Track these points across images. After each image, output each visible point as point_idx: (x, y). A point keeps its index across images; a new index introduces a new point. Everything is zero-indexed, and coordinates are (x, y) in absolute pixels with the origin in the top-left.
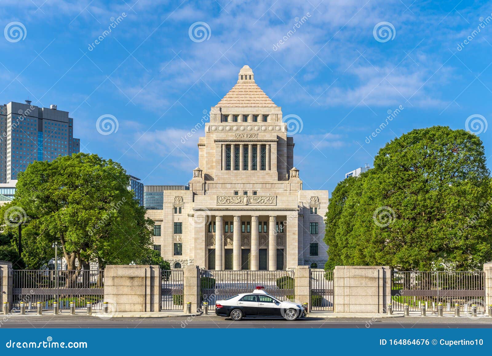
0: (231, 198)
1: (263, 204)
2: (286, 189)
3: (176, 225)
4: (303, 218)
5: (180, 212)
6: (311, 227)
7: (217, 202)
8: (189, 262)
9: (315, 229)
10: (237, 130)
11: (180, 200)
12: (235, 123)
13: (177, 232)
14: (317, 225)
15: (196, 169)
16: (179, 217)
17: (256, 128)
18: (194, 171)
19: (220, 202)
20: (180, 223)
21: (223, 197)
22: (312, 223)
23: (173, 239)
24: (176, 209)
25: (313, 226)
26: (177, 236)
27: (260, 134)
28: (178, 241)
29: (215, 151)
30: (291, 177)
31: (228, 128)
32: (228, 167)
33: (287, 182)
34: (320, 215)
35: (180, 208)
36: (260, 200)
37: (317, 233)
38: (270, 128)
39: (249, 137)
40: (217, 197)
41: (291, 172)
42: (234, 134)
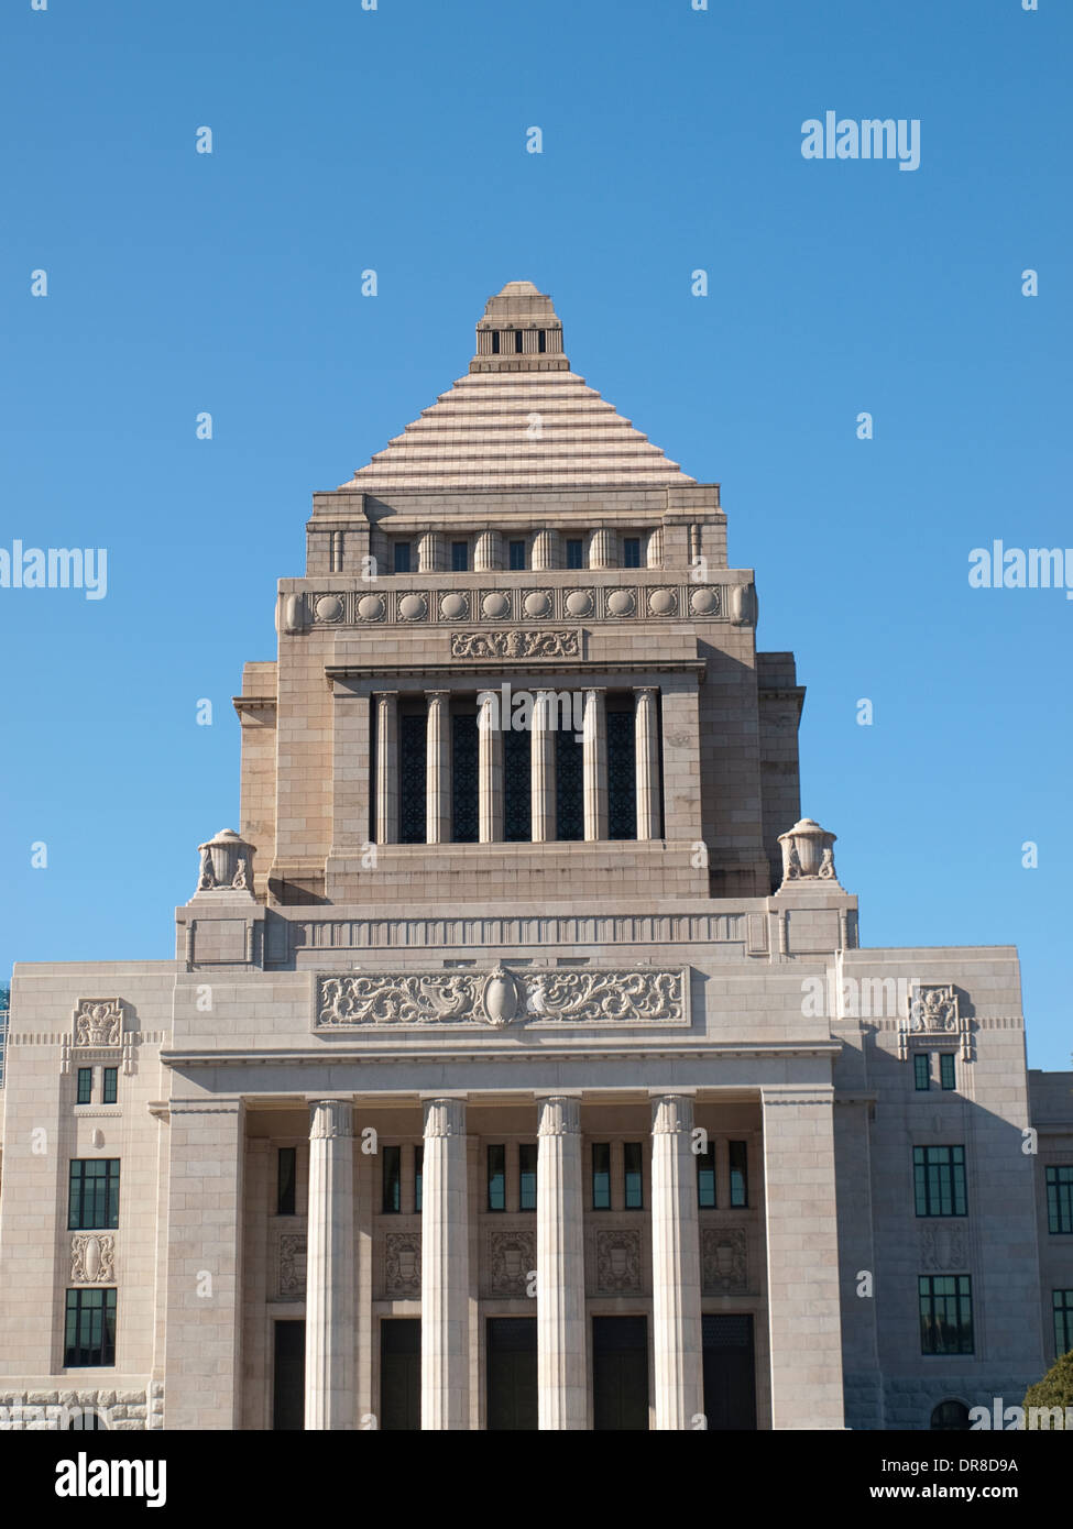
0: (405, 987)
1: (609, 1023)
2: (760, 945)
3: (83, 1177)
4: (872, 1116)
5: (110, 1096)
6: (920, 1170)
7: (320, 1018)
8: (151, 1405)
9: (946, 1187)
10: (463, 613)
11: (110, 1023)
12: (450, 579)
13: (88, 1221)
14: (958, 1158)
15: (219, 838)
16: (103, 1124)
17: (573, 601)
18: (203, 853)
19: (337, 1013)
20: (108, 1161)
21: (355, 985)
22: (926, 1148)
23: (65, 1260)
24: (84, 1075)
25: (933, 1171)
26: (88, 1242)
27: (597, 632)
28: (88, 1276)
29: (330, 735)
30: (786, 874)
31: (407, 604)
32: (410, 828)
33: (766, 903)
34: (972, 1096)
35: (111, 1074)
36: (589, 992)
37: (960, 1209)
38: (657, 600)
39: (532, 649)
40: (320, 980)
41: (785, 845)
42: (445, 635)
